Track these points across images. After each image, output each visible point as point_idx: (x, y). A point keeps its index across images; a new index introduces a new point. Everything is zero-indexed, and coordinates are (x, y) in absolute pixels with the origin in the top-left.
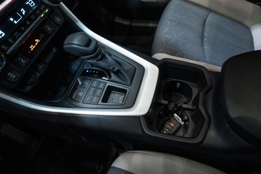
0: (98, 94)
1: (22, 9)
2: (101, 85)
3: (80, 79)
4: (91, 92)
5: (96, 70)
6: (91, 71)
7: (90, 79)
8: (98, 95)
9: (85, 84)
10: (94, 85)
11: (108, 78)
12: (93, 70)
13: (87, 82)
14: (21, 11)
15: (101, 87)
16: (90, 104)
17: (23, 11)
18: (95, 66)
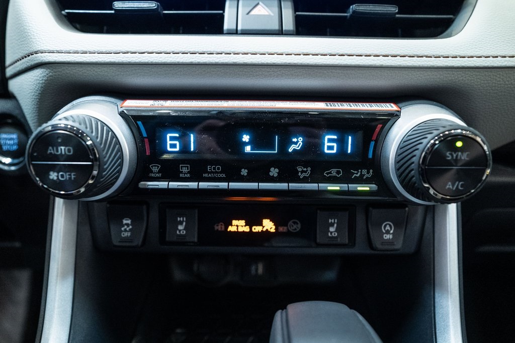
1: (301, 139)
14: (295, 140)
17: (296, 143)
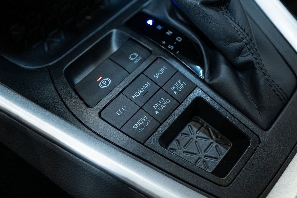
0: (157, 110)
2: (177, 85)
3: (120, 38)
4: (140, 92)
5: (177, 32)
6: (159, 27)
7: (150, 51)
8: (157, 113)
9: (130, 58)
10: (157, 76)
11: (206, 74)
12: (167, 26)
13: (136, 55)
15: (176, 93)
16: (119, 130)
18: (180, 17)
